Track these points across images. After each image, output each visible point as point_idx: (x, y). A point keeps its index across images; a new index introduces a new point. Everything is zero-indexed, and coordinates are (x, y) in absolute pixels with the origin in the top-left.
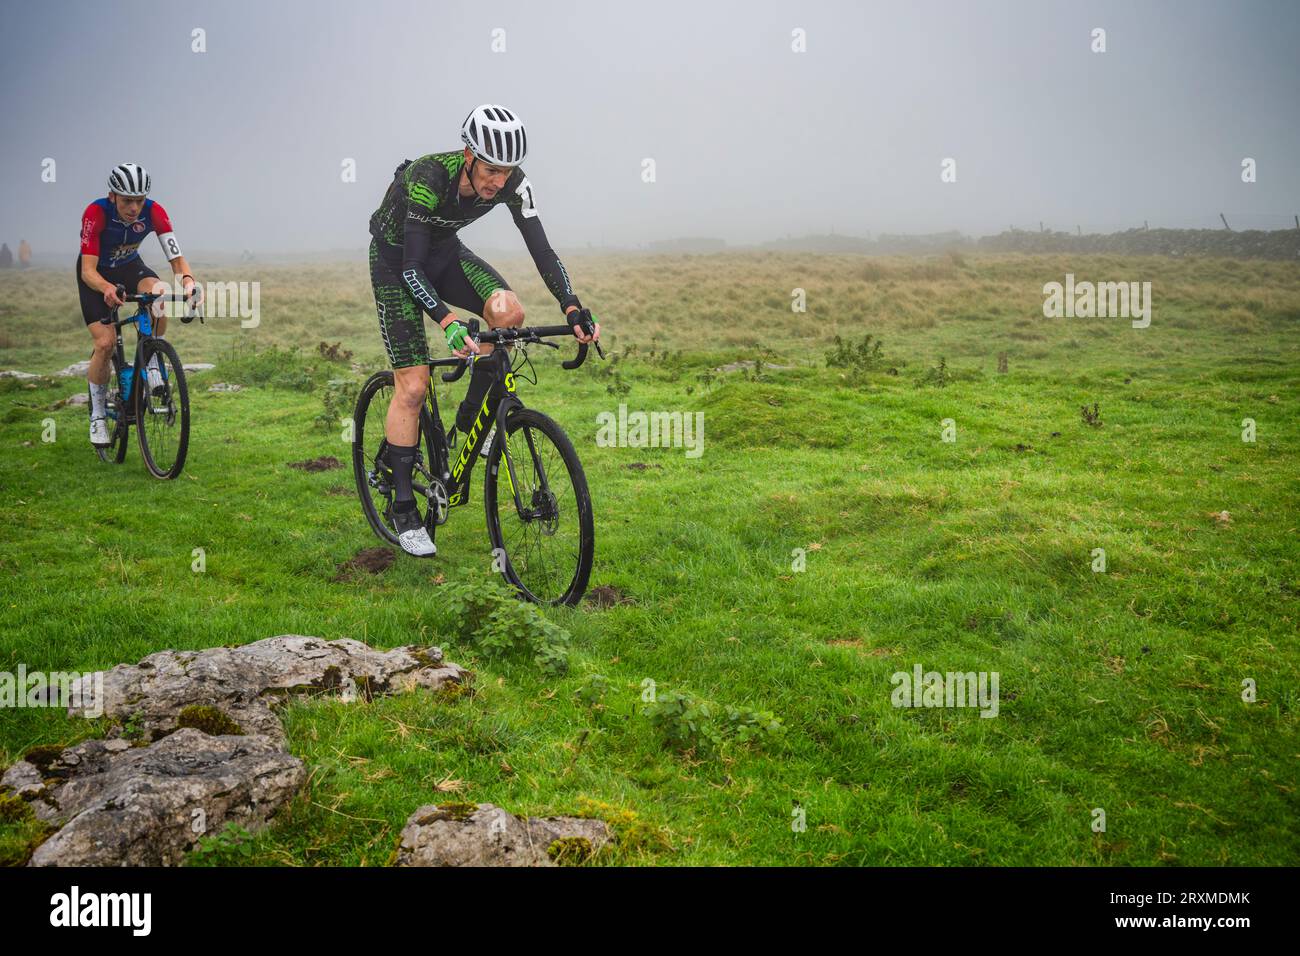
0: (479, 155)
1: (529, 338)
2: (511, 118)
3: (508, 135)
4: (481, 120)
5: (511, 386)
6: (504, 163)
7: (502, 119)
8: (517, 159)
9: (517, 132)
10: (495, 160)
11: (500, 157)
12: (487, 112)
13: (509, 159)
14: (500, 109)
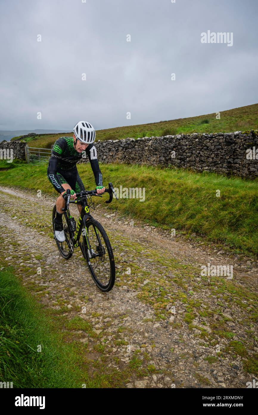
0: (78, 138)
1: (91, 194)
2: (91, 127)
3: (89, 133)
4: (80, 126)
5: (87, 211)
6: (86, 142)
7: (88, 127)
8: (91, 141)
9: (92, 132)
10: (83, 141)
11: (85, 140)
12: (83, 124)
13: (88, 141)
14: (88, 123)
